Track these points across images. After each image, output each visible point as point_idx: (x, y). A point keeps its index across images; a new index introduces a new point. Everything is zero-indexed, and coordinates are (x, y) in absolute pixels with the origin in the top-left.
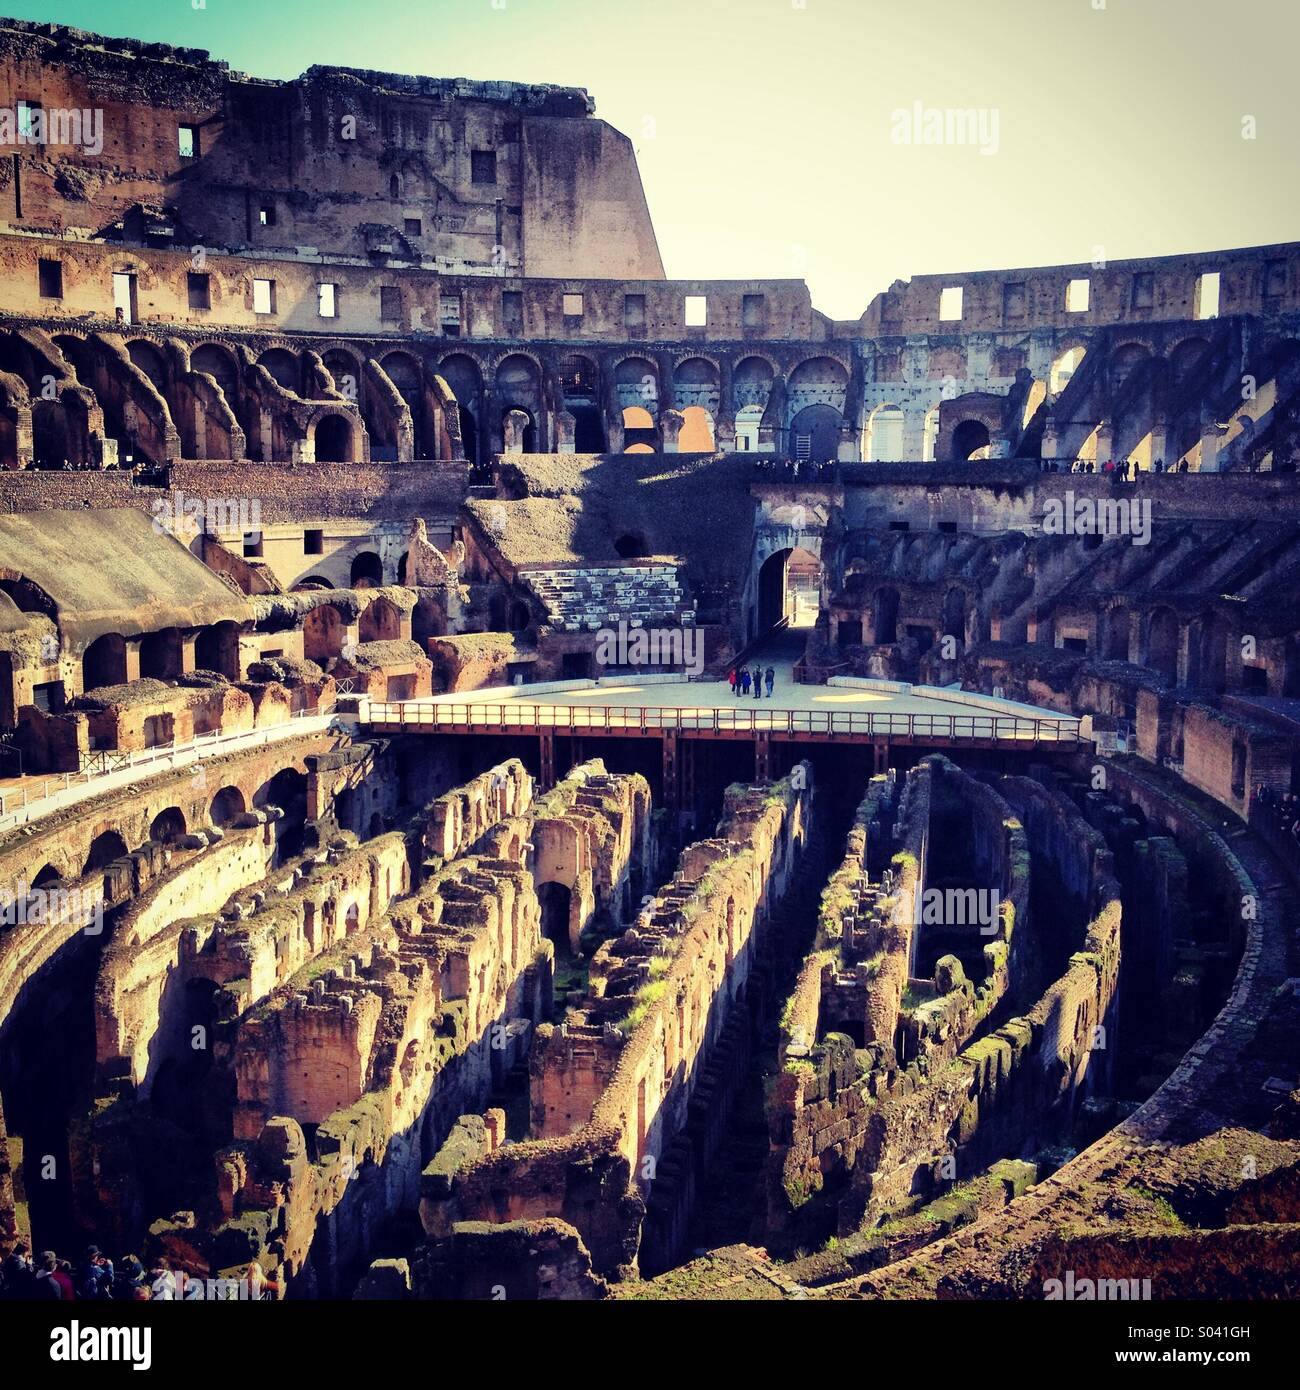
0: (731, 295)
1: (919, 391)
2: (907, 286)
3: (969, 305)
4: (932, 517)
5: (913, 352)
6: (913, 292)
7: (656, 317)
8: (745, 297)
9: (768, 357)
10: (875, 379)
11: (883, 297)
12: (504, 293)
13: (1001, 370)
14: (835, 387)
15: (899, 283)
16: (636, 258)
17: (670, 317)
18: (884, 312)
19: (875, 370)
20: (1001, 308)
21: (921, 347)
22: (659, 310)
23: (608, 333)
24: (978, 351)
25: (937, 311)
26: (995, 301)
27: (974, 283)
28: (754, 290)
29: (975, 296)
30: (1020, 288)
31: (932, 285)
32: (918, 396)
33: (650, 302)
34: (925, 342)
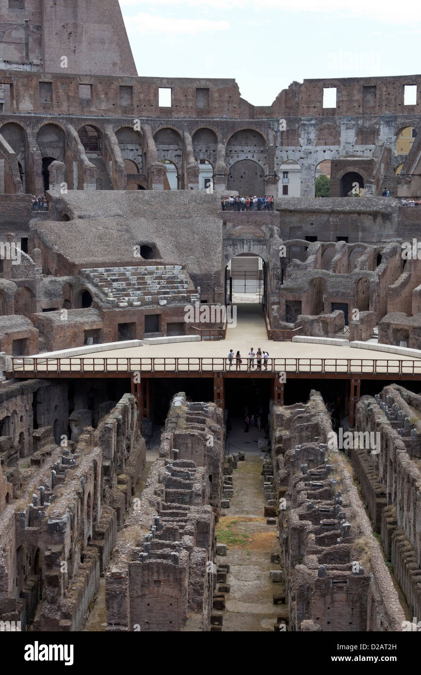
0: (189, 88)
1: (311, 153)
2: (301, 85)
3: (341, 99)
4: (332, 233)
5: (306, 128)
6: (305, 90)
7: (140, 100)
8: (197, 89)
9: (215, 129)
10: (282, 144)
11: (285, 92)
12: (40, 82)
13: (362, 140)
14: (256, 149)
15: (295, 84)
16: (119, 62)
17: (149, 101)
18: (286, 101)
19: (282, 138)
20: (361, 101)
21: (311, 125)
22: (142, 96)
23: (109, 110)
24: (347, 128)
25: (321, 102)
26: (357, 96)
27: (343, 85)
28: (203, 85)
29: (344, 93)
30: (372, 90)
31: (316, 86)
32: (309, 156)
33: (135, 90)
34: (313, 122)
